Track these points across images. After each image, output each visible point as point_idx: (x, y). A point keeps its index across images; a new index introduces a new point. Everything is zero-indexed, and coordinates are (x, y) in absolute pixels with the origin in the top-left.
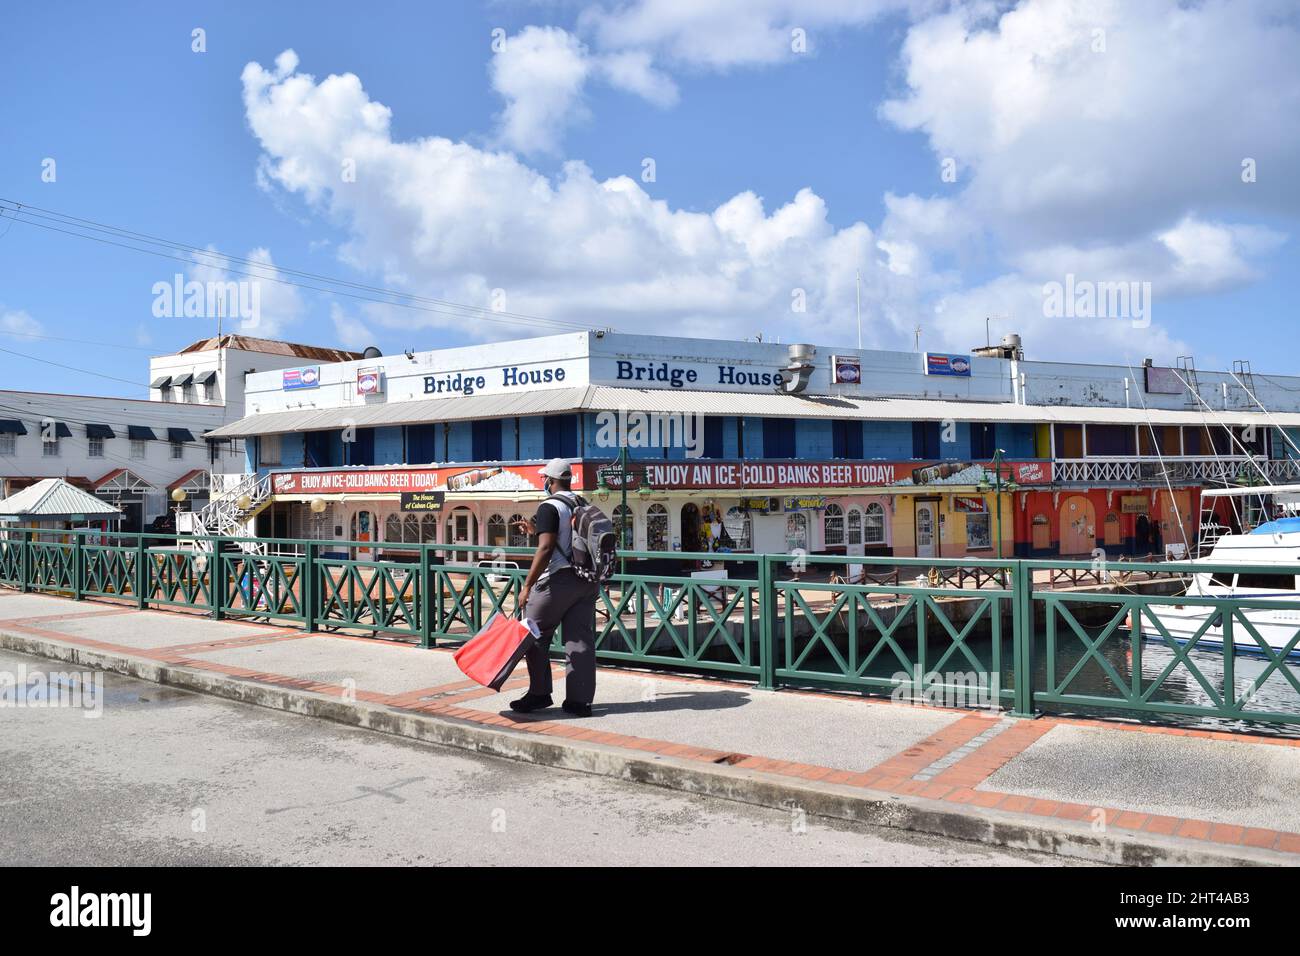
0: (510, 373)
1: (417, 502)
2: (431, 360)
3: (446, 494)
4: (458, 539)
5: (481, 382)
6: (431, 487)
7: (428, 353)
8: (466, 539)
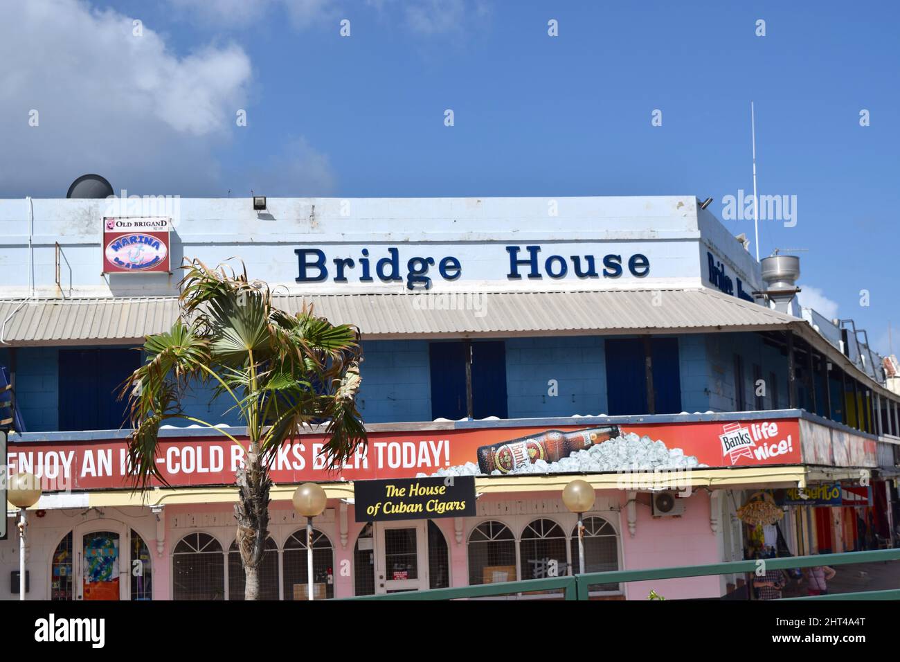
0: (524, 255)
1: (396, 500)
2: (313, 215)
3: (478, 482)
4: (390, 576)
5: (451, 268)
6: (434, 469)
7: (304, 202)
8: (413, 575)
